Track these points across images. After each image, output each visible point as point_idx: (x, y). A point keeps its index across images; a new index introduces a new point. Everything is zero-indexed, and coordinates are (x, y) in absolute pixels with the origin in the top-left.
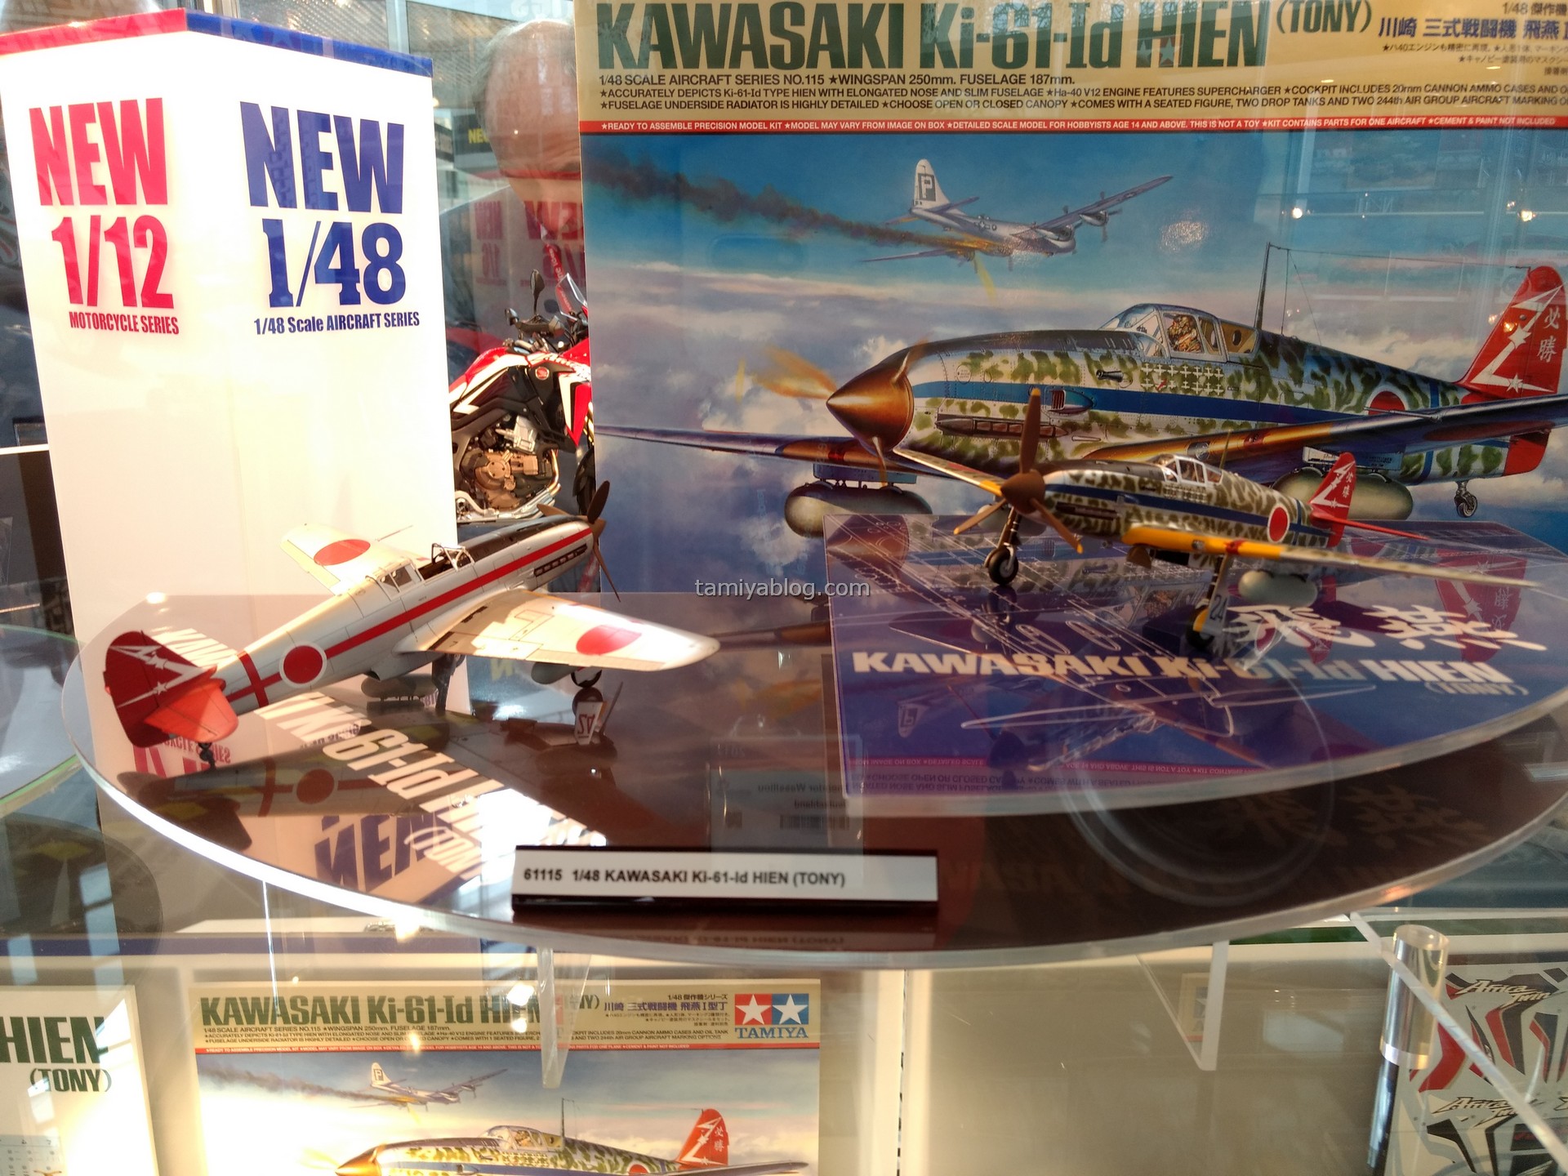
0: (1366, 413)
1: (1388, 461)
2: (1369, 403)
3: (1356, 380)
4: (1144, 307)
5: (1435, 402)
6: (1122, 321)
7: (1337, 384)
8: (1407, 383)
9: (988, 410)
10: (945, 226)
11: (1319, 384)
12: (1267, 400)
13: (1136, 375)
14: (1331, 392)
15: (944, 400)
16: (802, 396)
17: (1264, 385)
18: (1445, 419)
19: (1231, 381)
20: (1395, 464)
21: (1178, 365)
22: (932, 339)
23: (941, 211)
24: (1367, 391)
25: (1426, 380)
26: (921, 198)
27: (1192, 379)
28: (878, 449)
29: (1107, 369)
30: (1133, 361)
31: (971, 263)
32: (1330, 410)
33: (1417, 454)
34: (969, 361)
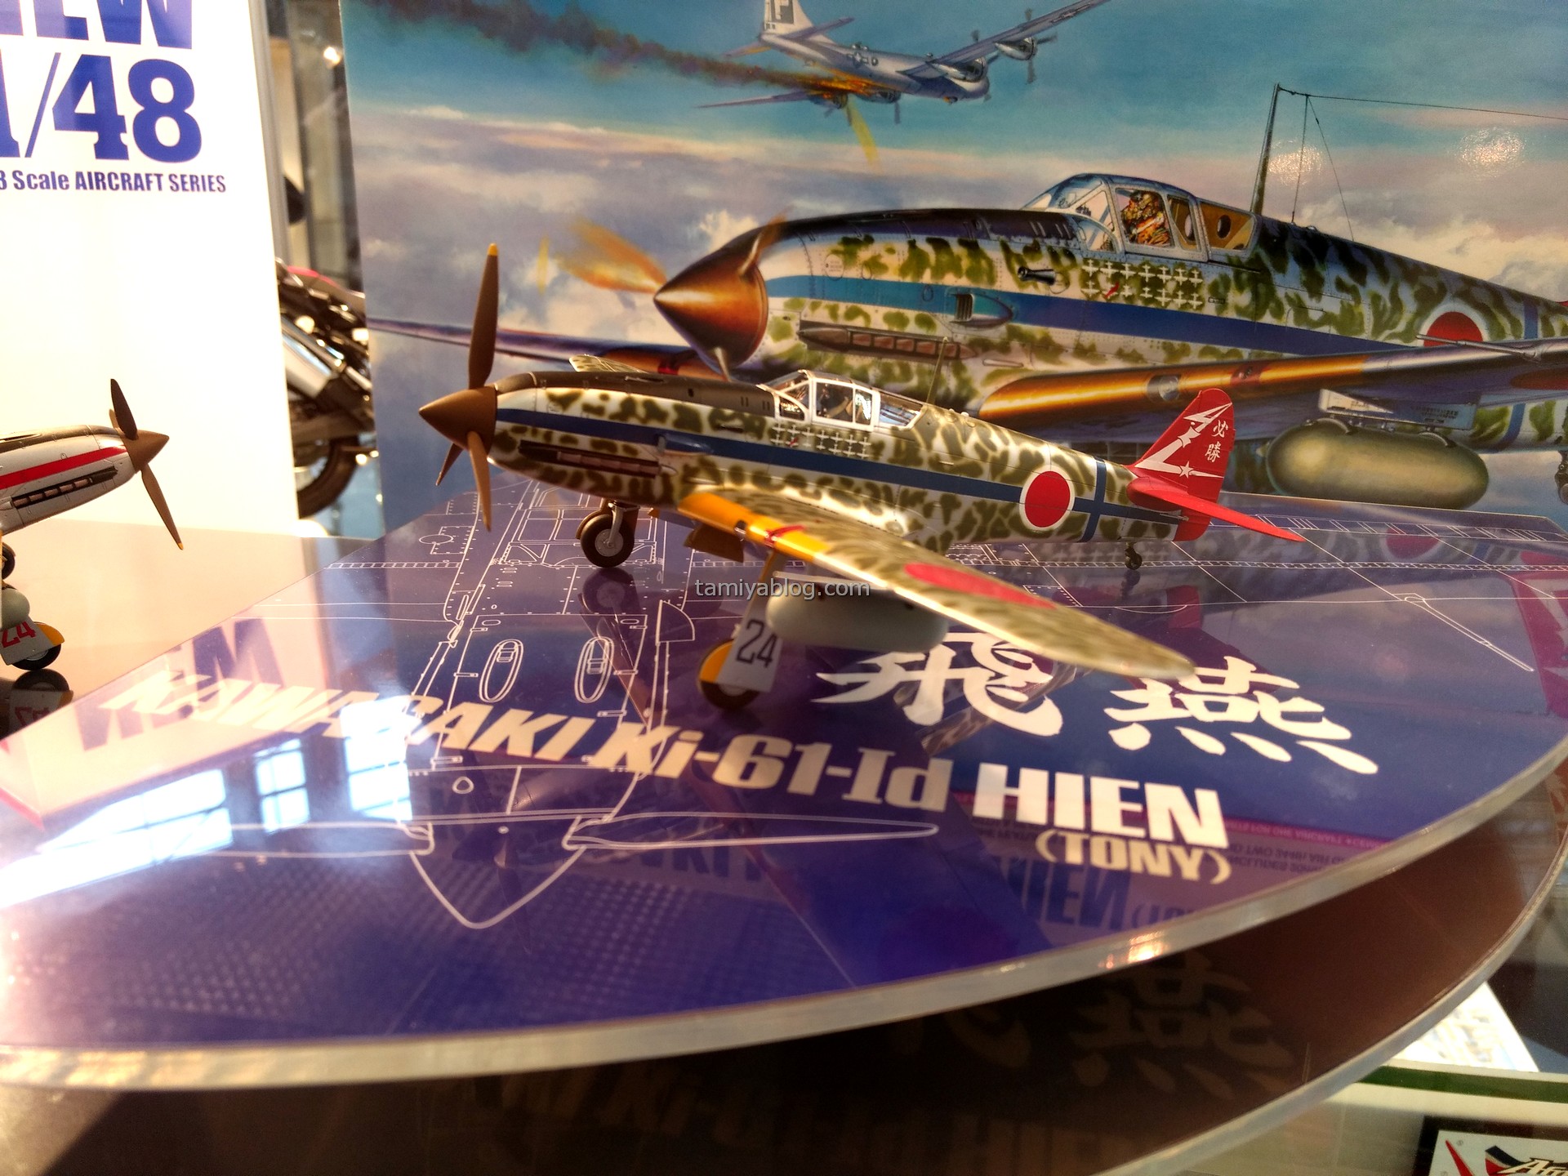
0: (1419, 343)
1: (1453, 415)
2: (1425, 328)
3: (1406, 294)
4: (1089, 177)
5: (1530, 331)
6: (1055, 197)
7: (1376, 298)
8: (1487, 301)
9: (867, 317)
10: (808, 59)
11: (1348, 298)
12: (1267, 319)
13: (1074, 275)
14: (1366, 311)
15: (808, 301)
16: (621, 288)
17: (1264, 297)
18: (1546, 357)
19: (1214, 289)
20: (1462, 421)
21: (1136, 264)
22: (791, 217)
23: (802, 37)
24: (1421, 314)
25: (1518, 296)
26: (774, 19)
27: (1156, 284)
28: (723, 363)
29: (1033, 265)
30: (1070, 256)
31: (842, 112)
32: (1365, 336)
33: (1500, 404)
34: (841, 248)
